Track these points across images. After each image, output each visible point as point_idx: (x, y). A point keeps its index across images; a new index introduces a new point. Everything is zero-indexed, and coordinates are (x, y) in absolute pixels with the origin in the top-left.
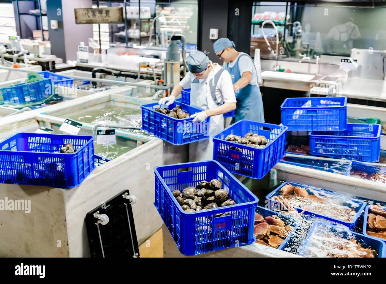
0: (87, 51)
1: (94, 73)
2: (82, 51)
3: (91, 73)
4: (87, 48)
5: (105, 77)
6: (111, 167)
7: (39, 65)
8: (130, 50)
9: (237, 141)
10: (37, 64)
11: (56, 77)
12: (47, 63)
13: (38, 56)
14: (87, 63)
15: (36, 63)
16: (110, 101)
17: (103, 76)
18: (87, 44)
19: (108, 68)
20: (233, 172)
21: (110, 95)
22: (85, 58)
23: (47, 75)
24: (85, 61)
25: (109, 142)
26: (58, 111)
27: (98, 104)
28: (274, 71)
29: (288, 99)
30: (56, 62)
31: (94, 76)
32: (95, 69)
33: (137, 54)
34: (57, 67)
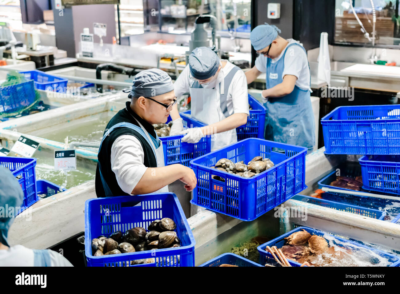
0: (91, 41)
1: (99, 71)
2: (85, 40)
3: (94, 71)
4: (91, 37)
5: (114, 77)
6: (59, 200)
7: (32, 60)
8: (165, 36)
9: (229, 167)
10: (30, 59)
11: (47, 78)
12: (43, 58)
13: (31, 48)
14: (92, 56)
15: (28, 58)
16: (107, 111)
17: (112, 75)
18: (91, 31)
19: (118, 64)
20: (218, 210)
21: (107, 103)
22: (89, 51)
23: (35, 75)
24: (89, 55)
25: (68, 167)
26: (29, 125)
27: (89, 115)
28: (370, 63)
29: (339, 107)
30: (55, 56)
31: (99, 76)
32: (100, 66)
33: (173, 43)
34: (57, 63)
